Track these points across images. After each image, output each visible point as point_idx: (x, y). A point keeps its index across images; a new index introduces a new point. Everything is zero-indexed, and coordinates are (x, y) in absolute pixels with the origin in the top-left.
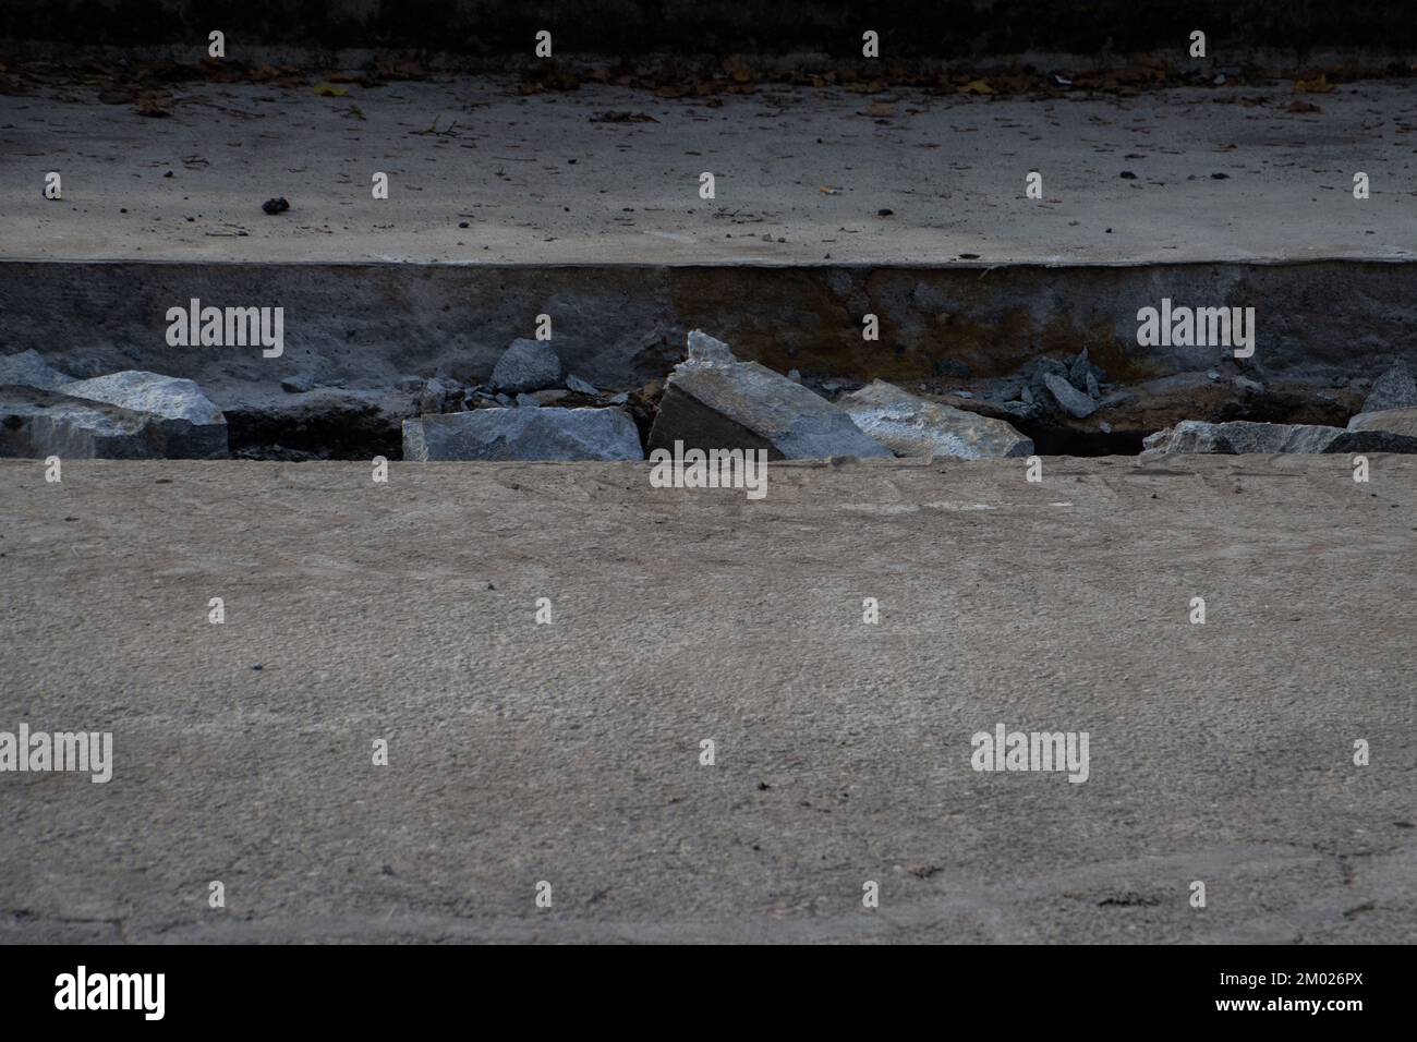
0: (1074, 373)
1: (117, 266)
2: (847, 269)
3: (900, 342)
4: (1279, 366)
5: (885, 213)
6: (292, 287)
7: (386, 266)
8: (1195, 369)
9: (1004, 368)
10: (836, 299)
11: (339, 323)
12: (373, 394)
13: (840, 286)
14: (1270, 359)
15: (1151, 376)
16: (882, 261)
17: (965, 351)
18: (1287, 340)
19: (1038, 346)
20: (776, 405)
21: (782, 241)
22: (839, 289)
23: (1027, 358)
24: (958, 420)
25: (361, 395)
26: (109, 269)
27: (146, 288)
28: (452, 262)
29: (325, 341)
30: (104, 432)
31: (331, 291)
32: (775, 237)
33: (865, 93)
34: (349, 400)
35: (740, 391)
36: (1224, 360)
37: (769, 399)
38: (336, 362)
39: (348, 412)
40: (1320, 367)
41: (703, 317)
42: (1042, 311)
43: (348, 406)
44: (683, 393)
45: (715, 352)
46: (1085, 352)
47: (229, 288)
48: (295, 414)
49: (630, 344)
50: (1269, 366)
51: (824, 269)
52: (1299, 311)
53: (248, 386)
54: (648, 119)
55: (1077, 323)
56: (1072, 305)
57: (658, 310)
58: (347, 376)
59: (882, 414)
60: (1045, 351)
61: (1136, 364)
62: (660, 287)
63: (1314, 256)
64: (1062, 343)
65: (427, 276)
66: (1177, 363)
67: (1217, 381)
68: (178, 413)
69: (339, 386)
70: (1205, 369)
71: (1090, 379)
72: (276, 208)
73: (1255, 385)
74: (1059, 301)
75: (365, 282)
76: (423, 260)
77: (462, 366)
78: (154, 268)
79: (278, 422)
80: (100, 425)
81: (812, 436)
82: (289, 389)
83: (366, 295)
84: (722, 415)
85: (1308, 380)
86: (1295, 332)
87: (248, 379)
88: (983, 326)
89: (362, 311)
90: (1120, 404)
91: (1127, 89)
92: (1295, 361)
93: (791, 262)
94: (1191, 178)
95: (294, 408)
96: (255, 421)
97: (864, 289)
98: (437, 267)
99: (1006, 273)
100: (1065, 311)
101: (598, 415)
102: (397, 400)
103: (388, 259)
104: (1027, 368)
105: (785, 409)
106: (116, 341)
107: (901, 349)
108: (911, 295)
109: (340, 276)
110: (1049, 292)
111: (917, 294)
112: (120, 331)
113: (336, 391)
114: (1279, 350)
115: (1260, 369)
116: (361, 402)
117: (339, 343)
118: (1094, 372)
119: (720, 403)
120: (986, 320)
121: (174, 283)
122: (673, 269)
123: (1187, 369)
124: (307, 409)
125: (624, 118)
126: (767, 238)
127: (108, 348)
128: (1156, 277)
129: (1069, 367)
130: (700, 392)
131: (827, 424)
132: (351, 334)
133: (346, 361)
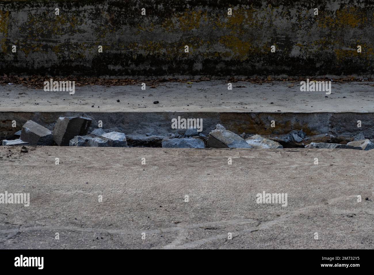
0: (299, 134)
1: (118, 113)
2: (254, 113)
3: (265, 127)
4: (341, 133)
5: (272, 103)
6: (149, 117)
7: (166, 112)
8: (324, 133)
9: (286, 133)
10: (253, 119)
11: (158, 123)
12: (163, 137)
13: (253, 116)
14: (339, 132)
15: (315, 134)
16: (261, 111)
17: (278, 129)
18: (342, 128)
19: (293, 128)
20: (230, 138)
21: (246, 108)
22: (253, 117)
23: (291, 131)
24: (269, 142)
25: (159, 137)
26: (116, 113)
27: (123, 117)
28: (179, 112)
29: (155, 127)
30: (100, 142)
31: (156, 117)
32: (245, 107)
33: (292, 82)
34: (157, 137)
35: (223, 136)
36: (329, 131)
37: (229, 137)
38: (157, 131)
39: (156, 140)
40: (349, 133)
41: (227, 122)
42: (293, 122)
43: (157, 139)
44: (212, 136)
45: (221, 128)
46: (302, 130)
47: (137, 117)
48: (146, 140)
49: (213, 127)
50: (338, 133)
51: (250, 113)
52: (344, 122)
53: (141, 135)
54: (245, 87)
55: (300, 124)
56: (299, 121)
57: (218, 121)
58: (159, 133)
59: (255, 141)
60: (294, 129)
61: (312, 132)
62: (218, 116)
63: (347, 112)
64: (297, 128)
65: (174, 114)
66: (320, 132)
67: (327, 135)
68: (117, 139)
69: (157, 135)
70: (326, 133)
71: (302, 135)
72: (156, 103)
73: (333, 136)
74: (296, 120)
75: (162, 116)
76: (173, 111)
77: (180, 131)
78: (124, 113)
79: (143, 142)
80: (100, 141)
81: (236, 144)
82: (147, 136)
83: (162, 118)
84: (219, 140)
85: (346, 136)
86: (343, 126)
87: (141, 134)
88: (282, 124)
89: (162, 121)
90: (307, 140)
91: (344, 82)
92: (344, 132)
93: (244, 112)
94: (339, 97)
95: (147, 139)
96: (139, 141)
97: (258, 117)
98: (176, 113)
99: (285, 114)
100: (298, 121)
101: (195, 140)
102: (167, 138)
103: (167, 111)
104: (290, 133)
105: (232, 139)
106: (118, 127)
107: (266, 129)
108: (267, 118)
109: (158, 114)
110: (294, 118)
111: (268, 118)
112: (119, 125)
113: (156, 136)
114: (340, 130)
115: (336, 133)
116: (159, 138)
117: (158, 127)
118: (303, 133)
119: (219, 138)
120: (282, 123)
121: (128, 116)
122: (221, 113)
123: (322, 133)
124: (149, 139)
125: (240, 87)
126: (244, 107)
127: (116, 128)
128: (315, 115)
129: (299, 132)
130: (215, 136)
131: (240, 142)
132: (160, 125)
133: (159, 130)
